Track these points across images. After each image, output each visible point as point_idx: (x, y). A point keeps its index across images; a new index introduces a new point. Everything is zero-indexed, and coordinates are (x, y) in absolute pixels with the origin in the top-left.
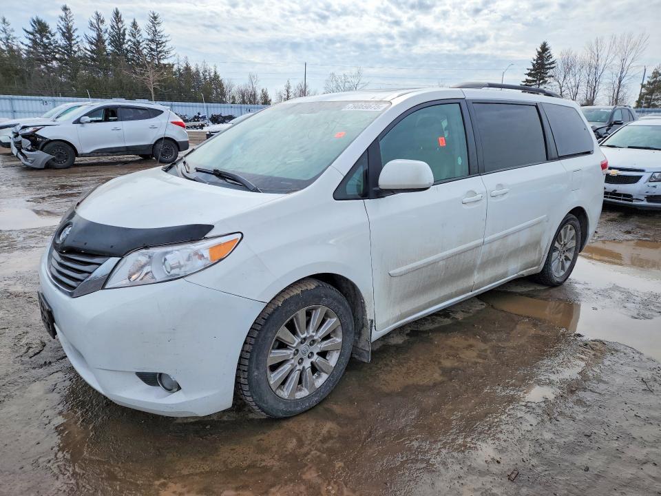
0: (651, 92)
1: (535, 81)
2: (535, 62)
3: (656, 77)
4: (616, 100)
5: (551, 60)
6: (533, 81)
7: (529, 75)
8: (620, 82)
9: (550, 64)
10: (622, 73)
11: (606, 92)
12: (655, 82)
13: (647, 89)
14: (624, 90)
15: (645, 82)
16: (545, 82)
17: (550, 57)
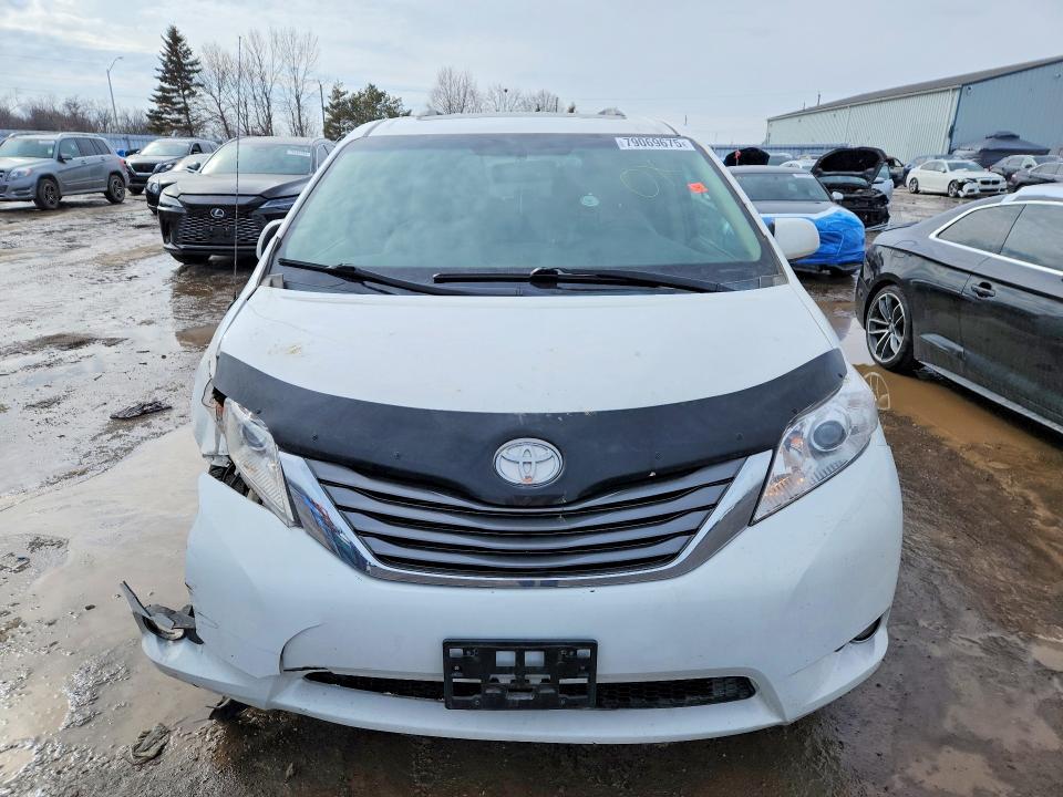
0: (337, 118)
1: (177, 91)
2: (165, 59)
3: (337, 97)
4: (301, 129)
5: (191, 58)
6: (173, 91)
7: (163, 79)
8: (298, 101)
9: (192, 65)
10: (297, 87)
11: (283, 116)
12: (338, 104)
13: (332, 113)
14: (305, 114)
15: (327, 104)
16: (193, 94)
17: (188, 53)
